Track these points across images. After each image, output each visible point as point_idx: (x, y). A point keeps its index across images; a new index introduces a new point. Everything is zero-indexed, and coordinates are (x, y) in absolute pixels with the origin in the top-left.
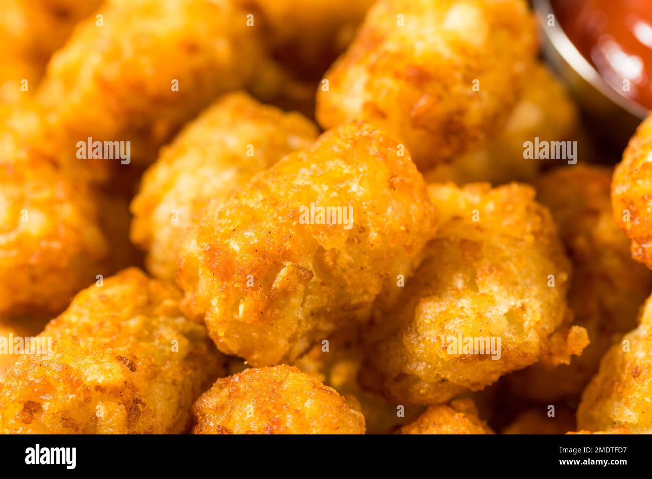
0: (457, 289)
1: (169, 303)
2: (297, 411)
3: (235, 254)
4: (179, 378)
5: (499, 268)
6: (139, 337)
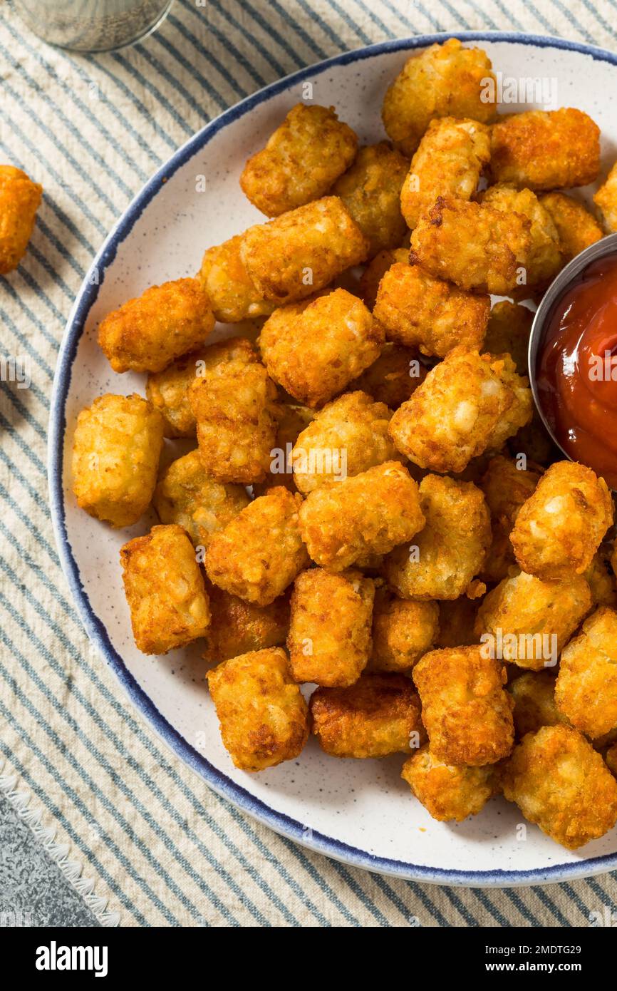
2: (337, 611)
3: (322, 534)
5: (449, 552)
6: (276, 541)
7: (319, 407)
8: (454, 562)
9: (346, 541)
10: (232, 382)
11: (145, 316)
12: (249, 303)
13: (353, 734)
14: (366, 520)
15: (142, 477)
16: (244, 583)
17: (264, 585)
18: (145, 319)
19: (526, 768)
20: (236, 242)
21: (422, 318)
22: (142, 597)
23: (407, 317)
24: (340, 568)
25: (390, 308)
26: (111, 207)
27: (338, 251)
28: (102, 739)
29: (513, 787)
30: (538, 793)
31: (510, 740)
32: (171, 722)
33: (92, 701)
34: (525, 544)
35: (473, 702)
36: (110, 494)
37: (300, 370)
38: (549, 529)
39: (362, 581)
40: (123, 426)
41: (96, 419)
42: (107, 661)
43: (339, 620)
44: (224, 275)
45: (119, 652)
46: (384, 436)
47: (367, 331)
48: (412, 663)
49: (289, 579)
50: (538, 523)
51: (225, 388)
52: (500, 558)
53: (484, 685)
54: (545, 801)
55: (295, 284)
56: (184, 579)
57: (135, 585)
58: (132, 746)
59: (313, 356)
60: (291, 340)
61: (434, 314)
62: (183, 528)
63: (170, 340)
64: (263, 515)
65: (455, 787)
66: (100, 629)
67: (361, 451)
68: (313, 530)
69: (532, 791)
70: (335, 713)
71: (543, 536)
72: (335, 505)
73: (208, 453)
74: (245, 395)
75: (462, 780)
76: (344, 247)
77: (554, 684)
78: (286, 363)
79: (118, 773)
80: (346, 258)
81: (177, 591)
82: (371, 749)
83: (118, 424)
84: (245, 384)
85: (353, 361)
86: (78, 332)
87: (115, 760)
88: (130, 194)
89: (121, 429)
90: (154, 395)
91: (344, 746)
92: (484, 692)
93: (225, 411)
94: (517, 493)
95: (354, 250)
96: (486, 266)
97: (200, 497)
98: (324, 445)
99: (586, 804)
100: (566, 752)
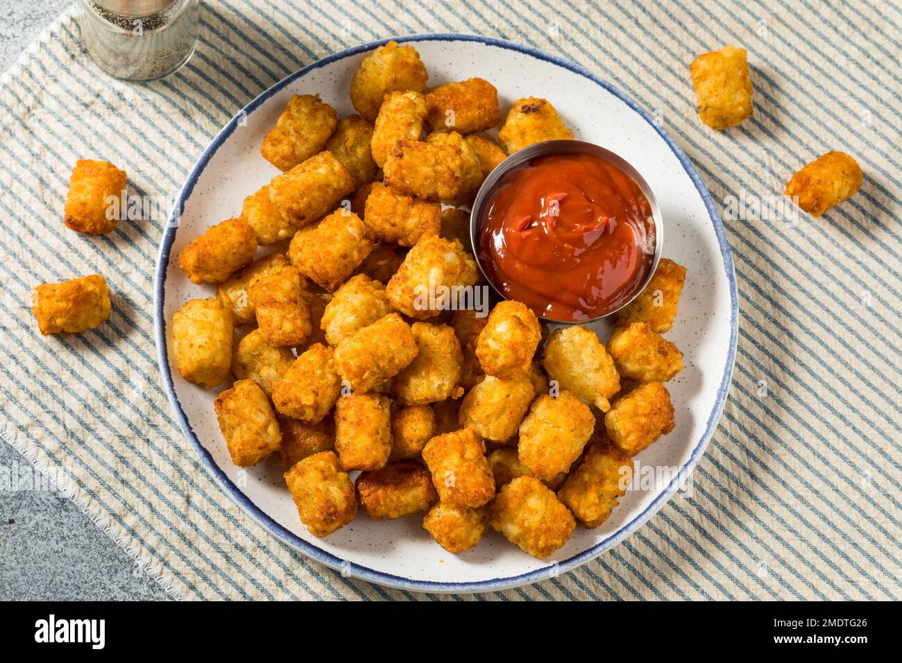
0: (422, 376)
2: (367, 417)
3: (351, 366)
5: (437, 369)
6: (320, 378)
7: (337, 288)
8: (441, 375)
9: (368, 368)
10: (276, 277)
11: (211, 243)
12: (279, 229)
13: (388, 501)
14: (379, 353)
15: (223, 349)
16: (303, 407)
17: (316, 407)
18: (212, 245)
19: (506, 505)
20: (264, 191)
21: (397, 220)
22: (234, 429)
23: (387, 221)
24: (365, 390)
25: (375, 217)
26: (174, 182)
27: (335, 185)
28: (216, 534)
29: (499, 520)
30: (516, 521)
31: (494, 488)
32: (263, 510)
33: (205, 510)
34: (486, 355)
35: (466, 464)
36: (203, 363)
37: (322, 263)
38: (501, 342)
39: (381, 398)
40: (206, 317)
41: (187, 316)
42: (215, 475)
43: (369, 423)
44: (259, 213)
45: (222, 469)
46: (383, 300)
47: (362, 233)
48: (421, 448)
49: (332, 402)
50: (493, 339)
51: (273, 281)
52: (470, 372)
53: (472, 452)
54: (522, 526)
55: (309, 211)
56: (261, 411)
57: (227, 422)
58: (237, 536)
59: (329, 253)
60: (313, 245)
61: (405, 217)
62: (255, 381)
63: (230, 258)
64: (309, 362)
65: (460, 526)
66: (207, 455)
67: (369, 312)
68: (345, 365)
69: (512, 521)
70: (373, 488)
71: (498, 348)
72: (358, 346)
73: (266, 327)
74: (287, 285)
75: (464, 521)
76: (339, 182)
77: (517, 448)
78: (311, 260)
79: (229, 555)
80: (341, 190)
81: (258, 420)
82: (401, 510)
83: (203, 317)
84: (285, 278)
85: (356, 254)
86: (166, 262)
87: (226, 547)
88: (185, 172)
89: (205, 319)
90: (223, 297)
91: (382, 510)
92: (472, 457)
93: (275, 297)
94: (476, 326)
95: (346, 184)
96: (436, 181)
97: (263, 359)
98: (344, 311)
99: (549, 525)
100: (531, 491)
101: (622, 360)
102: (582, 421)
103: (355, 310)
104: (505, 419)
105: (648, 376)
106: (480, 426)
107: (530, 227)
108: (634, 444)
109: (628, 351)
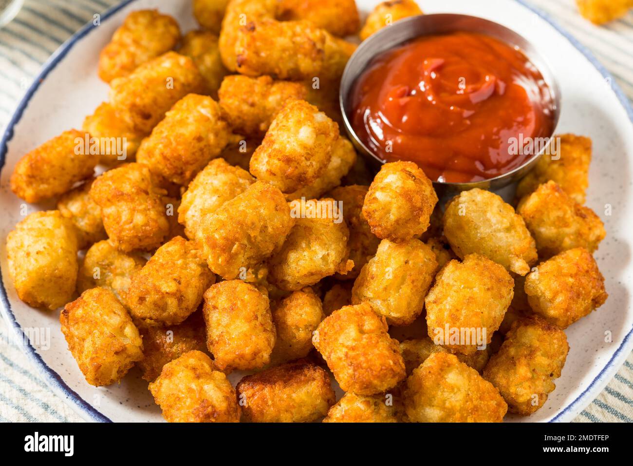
0: (303, 248)
1: (193, 252)
2: (242, 300)
3: (217, 239)
4: (198, 285)
5: (319, 238)
6: (182, 268)
7: (194, 175)
8: (324, 245)
9: (237, 240)
11: (45, 149)
13: (277, 399)
14: (248, 221)
16: (163, 296)
17: (180, 297)
19: (421, 386)
20: (103, 105)
21: (256, 99)
22: (84, 341)
23: (245, 101)
25: (231, 100)
29: (414, 405)
30: (435, 403)
35: (366, 336)
36: (43, 272)
37: (172, 147)
40: (44, 225)
41: (22, 229)
42: (66, 396)
45: (74, 389)
46: (248, 180)
47: (217, 115)
49: (198, 295)
50: (382, 190)
54: (443, 408)
55: (156, 108)
56: (115, 313)
57: (76, 333)
59: (180, 136)
61: (265, 96)
63: (68, 164)
64: (169, 254)
65: (368, 418)
66: (55, 376)
68: (210, 241)
69: (430, 403)
70: (258, 387)
72: (222, 217)
75: (372, 413)
76: (186, 76)
81: (112, 322)
82: (293, 411)
83: (40, 225)
85: (212, 137)
89: (43, 227)
90: (63, 210)
91: (271, 411)
92: (372, 328)
93: (122, 190)
96: (295, 54)
97: (115, 268)
98: (204, 193)
99: (475, 403)
100: (449, 366)
101: (534, 225)
102: (499, 281)
103: (216, 191)
104: (406, 290)
105: (567, 241)
106: (378, 305)
107: (409, 94)
108: (564, 306)
109: (540, 211)
